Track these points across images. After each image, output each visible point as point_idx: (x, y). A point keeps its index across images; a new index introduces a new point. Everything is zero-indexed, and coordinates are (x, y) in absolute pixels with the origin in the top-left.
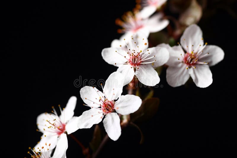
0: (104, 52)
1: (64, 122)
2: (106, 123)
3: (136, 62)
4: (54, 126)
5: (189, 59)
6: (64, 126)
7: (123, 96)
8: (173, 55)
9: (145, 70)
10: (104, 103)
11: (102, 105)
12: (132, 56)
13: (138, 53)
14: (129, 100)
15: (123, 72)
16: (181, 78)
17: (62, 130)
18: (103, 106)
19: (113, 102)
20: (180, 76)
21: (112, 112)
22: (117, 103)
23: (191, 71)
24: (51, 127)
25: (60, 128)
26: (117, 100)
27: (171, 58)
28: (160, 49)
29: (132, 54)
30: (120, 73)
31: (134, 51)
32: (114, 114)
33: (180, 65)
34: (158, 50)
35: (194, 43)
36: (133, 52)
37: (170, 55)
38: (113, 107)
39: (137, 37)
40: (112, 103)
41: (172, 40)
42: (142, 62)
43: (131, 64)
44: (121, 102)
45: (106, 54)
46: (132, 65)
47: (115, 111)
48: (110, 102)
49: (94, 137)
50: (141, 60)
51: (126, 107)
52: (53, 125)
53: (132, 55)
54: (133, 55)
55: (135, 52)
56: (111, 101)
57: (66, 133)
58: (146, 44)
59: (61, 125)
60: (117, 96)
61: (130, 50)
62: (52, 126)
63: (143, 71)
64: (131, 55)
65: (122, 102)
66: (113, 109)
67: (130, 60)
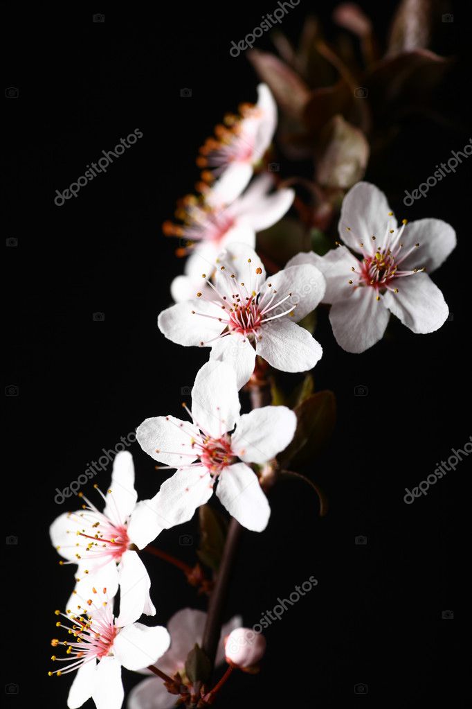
0: (164, 320)
1: (119, 522)
2: (224, 495)
3: (249, 322)
4: (99, 539)
5: (375, 272)
6: (123, 532)
7: (244, 415)
8: (334, 275)
9: (278, 335)
10: (206, 449)
11: (201, 453)
12: (236, 310)
13: (247, 299)
14: (264, 422)
15: (225, 356)
16: (370, 323)
17: (121, 543)
18: (204, 456)
19: (226, 439)
20: (365, 321)
21: (231, 464)
22: (236, 439)
23: (389, 301)
24: (94, 546)
25: (116, 540)
26: (233, 431)
27: (331, 283)
28: (297, 269)
29: (235, 305)
30: (219, 361)
31: (237, 296)
32: (236, 466)
33: (357, 293)
34: (292, 273)
35: (375, 229)
36: (234, 301)
37: (325, 278)
38: (231, 451)
39: (230, 257)
40: (223, 443)
41: (315, 233)
42: (265, 317)
43: (239, 331)
44: (244, 433)
45: (170, 323)
46: (243, 333)
47: (237, 460)
48: (219, 441)
49: (205, 535)
50: (259, 312)
51: (261, 440)
52: (97, 538)
53: (234, 308)
54: (238, 308)
55: (239, 300)
56: (220, 437)
57: (134, 548)
58: (259, 271)
59: (115, 533)
60: (230, 421)
61: (225, 298)
62: (96, 541)
63: (273, 338)
64: (231, 310)
65: (247, 431)
66: (231, 457)
67: (232, 321)
